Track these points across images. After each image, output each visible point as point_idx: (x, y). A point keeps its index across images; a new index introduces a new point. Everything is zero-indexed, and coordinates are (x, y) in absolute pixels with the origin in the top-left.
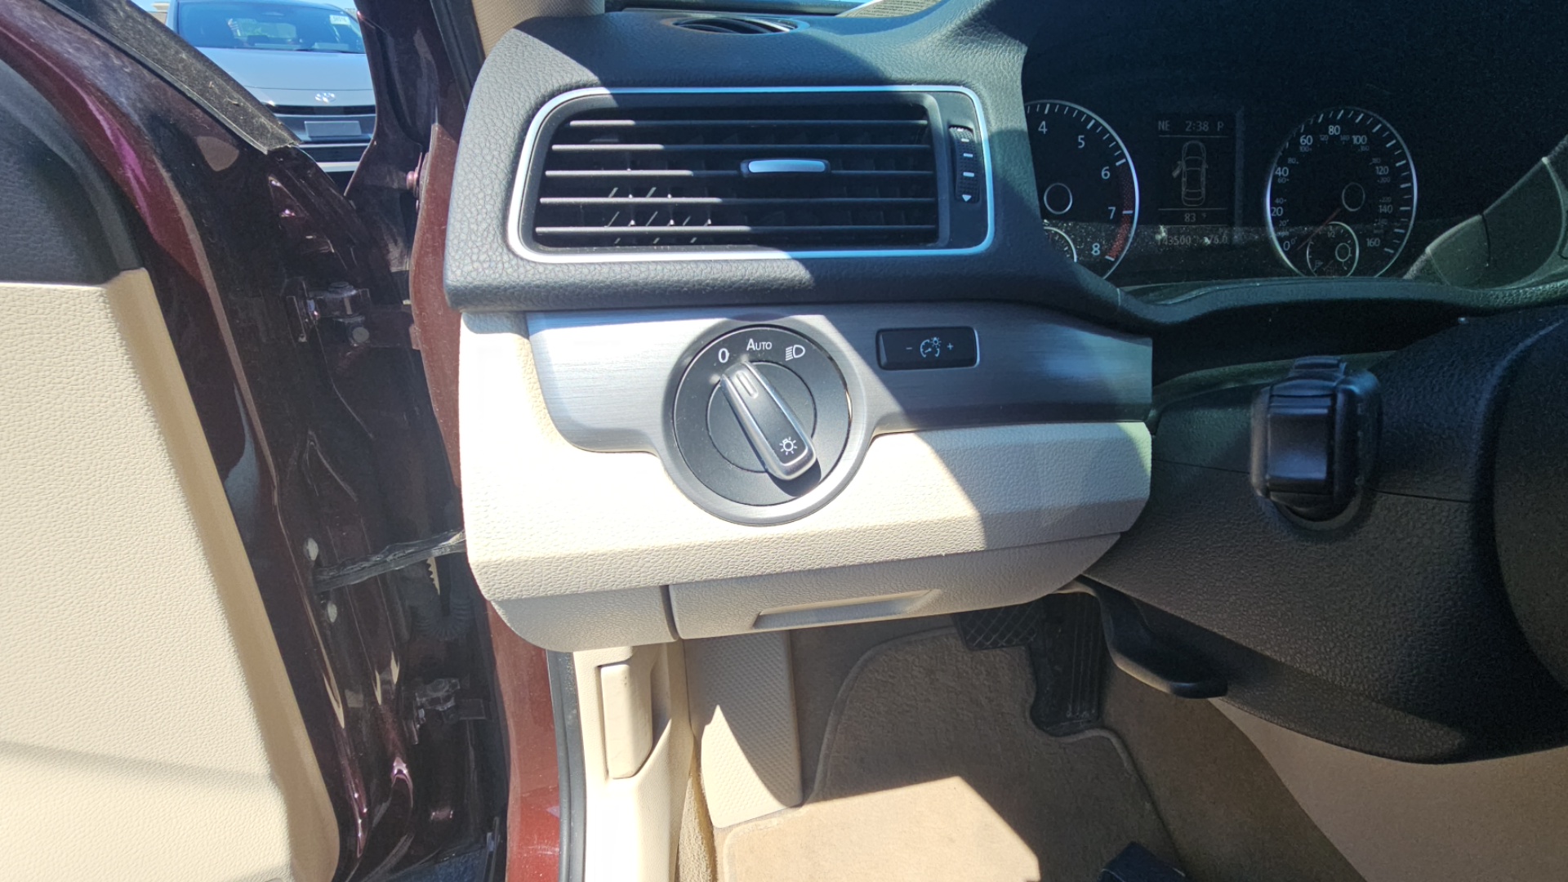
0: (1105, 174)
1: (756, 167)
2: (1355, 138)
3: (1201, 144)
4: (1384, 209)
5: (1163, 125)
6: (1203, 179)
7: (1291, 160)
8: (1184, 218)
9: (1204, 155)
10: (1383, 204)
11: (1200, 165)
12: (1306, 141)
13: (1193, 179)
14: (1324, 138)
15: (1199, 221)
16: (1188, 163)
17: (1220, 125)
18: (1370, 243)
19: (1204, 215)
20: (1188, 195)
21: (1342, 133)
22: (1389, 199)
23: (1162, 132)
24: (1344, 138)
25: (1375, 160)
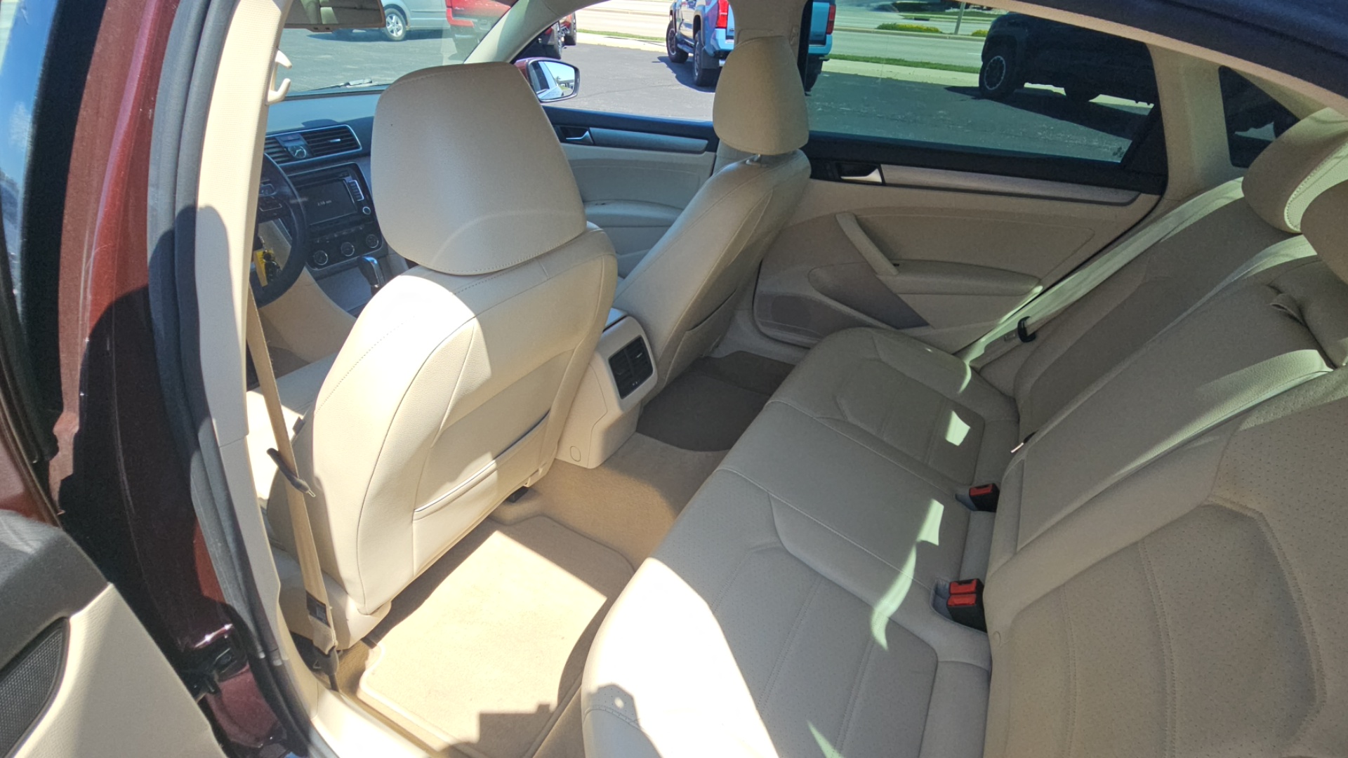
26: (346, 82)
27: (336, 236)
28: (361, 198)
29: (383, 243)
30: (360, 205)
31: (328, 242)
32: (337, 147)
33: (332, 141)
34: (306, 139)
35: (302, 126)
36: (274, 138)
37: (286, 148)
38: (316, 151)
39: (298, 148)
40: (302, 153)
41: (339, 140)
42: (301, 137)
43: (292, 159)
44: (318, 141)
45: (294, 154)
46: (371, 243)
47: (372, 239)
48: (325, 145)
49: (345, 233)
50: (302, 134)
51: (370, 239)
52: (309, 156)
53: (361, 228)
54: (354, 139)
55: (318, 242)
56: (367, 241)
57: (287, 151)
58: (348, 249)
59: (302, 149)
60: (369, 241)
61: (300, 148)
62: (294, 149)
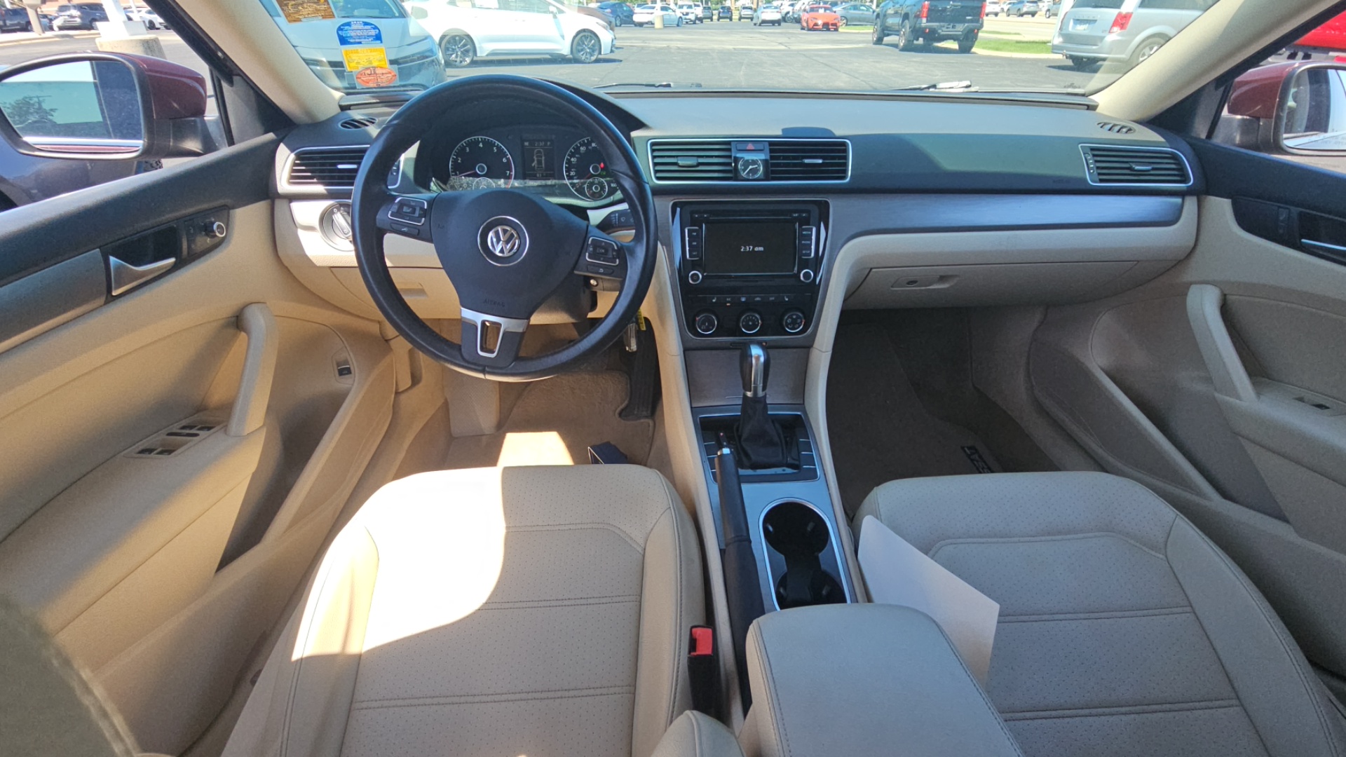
0: (504, 160)
1: (340, 167)
3: (542, 150)
5: (527, 144)
6: (543, 162)
7: (577, 155)
8: (536, 176)
9: (543, 153)
11: (541, 157)
12: (583, 149)
13: (539, 162)
14: (590, 147)
15: (543, 176)
16: (537, 157)
17: (549, 143)
18: (612, 185)
19: (545, 174)
20: (538, 167)
23: (526, 146)
26: (933, 83)
27: (743, 299)
28: (810, 254)
29: (809, 330)
30: (805, 264)
31: (728, 304)
32: (814, 172)
33: (807, 161)
34: (771, 151)
35: (780, 133)
36: (729, 143)
37: (736, 160)
38: (773, 172)
39: (754, 162)
40: (754, 171)
41: (820, 161)
42: (767, 148)
43: (736, 178)
44: (785, 158)
45: (744, 170)
46: (790, 324)
47: (796, 319)
48: (795, 165)
49: (758, 299)
50: (771, 144)
51: (792, 318)
52: (762, 177)
53: (787, 299)
54: (845, 165)
55: (714, 301)
56: (787, 319)
57: (733, 164)
58: (750, 323)
59: (759, 166)
60: (789, 321)
61: (757, 164)
62: (747, 163)
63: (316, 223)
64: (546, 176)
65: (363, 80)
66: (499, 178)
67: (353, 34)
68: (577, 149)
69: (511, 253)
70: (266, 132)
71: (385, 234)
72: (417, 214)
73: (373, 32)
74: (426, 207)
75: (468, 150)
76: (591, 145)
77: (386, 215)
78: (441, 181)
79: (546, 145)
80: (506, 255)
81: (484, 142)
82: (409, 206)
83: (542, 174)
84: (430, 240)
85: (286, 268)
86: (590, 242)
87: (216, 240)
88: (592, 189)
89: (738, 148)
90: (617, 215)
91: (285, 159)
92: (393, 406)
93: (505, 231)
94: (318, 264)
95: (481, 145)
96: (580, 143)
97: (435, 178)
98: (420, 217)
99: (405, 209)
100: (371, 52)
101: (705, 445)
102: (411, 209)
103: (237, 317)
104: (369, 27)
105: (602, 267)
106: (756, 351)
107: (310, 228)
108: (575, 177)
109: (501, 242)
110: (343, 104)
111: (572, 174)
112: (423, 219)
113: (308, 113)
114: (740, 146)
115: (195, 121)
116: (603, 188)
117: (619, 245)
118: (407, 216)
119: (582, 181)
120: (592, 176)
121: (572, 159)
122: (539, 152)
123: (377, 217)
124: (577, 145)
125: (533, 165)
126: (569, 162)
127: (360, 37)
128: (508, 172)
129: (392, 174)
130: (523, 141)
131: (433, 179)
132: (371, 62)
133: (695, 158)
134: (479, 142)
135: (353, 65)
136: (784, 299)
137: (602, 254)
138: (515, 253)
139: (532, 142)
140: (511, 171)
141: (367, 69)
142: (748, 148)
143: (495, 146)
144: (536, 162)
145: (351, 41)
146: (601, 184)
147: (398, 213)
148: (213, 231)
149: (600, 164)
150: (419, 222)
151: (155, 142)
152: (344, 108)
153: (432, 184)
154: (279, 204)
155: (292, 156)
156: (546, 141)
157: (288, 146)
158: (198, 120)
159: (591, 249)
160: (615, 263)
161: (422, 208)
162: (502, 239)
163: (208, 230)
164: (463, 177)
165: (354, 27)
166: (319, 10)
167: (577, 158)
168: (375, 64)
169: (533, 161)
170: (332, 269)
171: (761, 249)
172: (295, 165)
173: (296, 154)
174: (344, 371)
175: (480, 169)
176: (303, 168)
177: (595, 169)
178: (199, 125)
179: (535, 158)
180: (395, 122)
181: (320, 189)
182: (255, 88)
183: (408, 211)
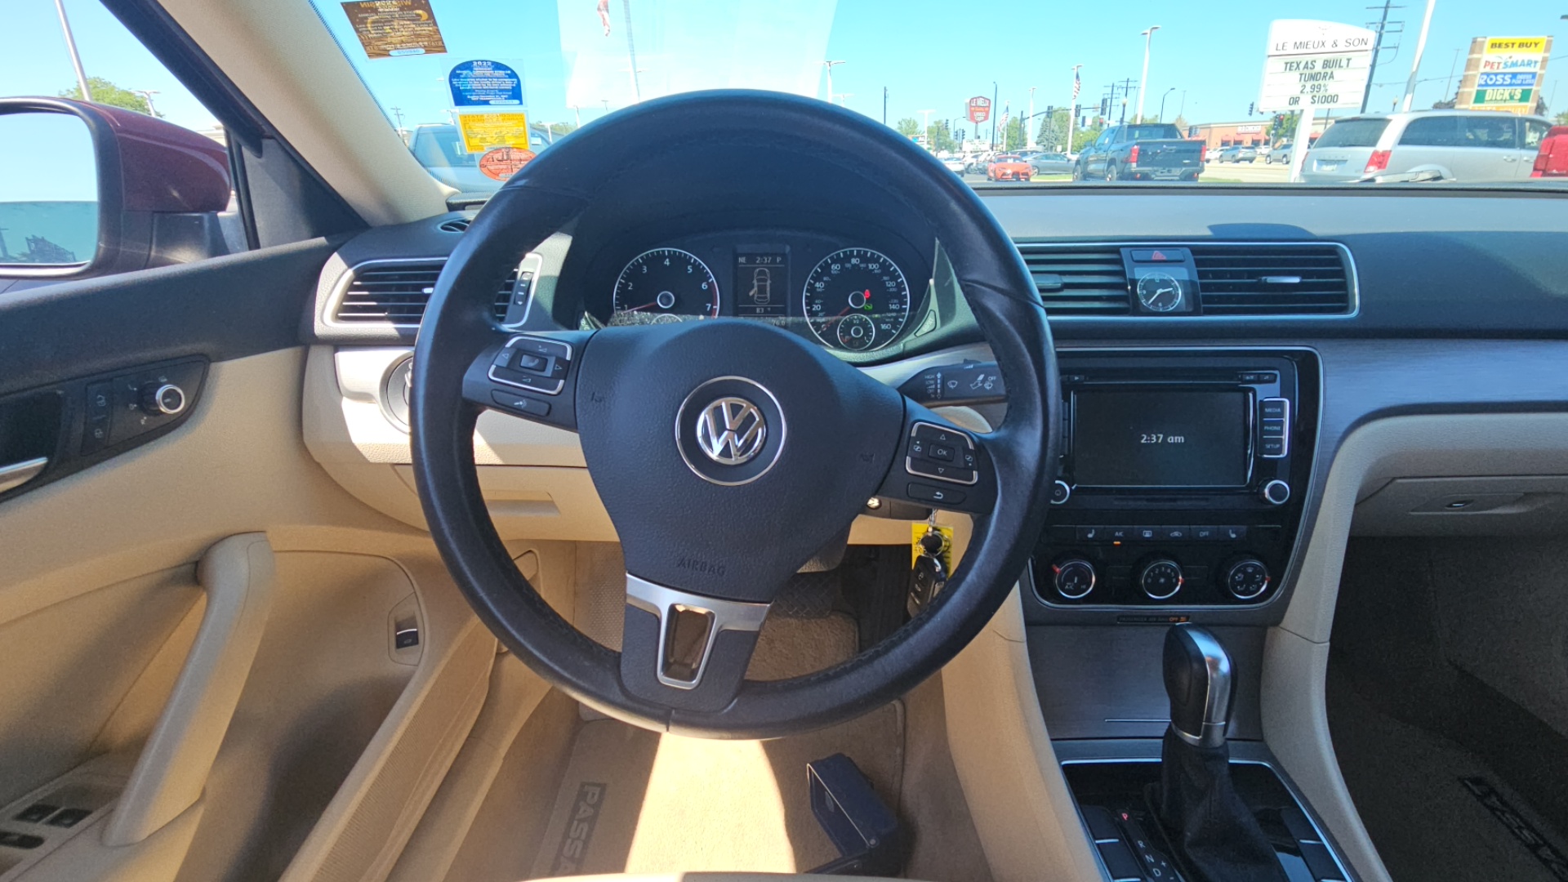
0: (704, 286)
2: (870, 266)
3: (766, 270)
4: (894, 307)
5: (742, 260)
6: (768, 289)
7: (825, 279)
8: (756, 310)
9: (769, 275)
10: (892, 304)
11: (766, 281)
12: (835, 268)
13: (762, 290)
14: (848, 265)
15: (766, 311)
16: (758, 281)
17: (779, 259)
18: (883, 327)
19: (769, 309)
20: (759, 298)
21: (861, 262)
22: (896, 301)
23: (741, 263)
24: (862, 265)
25: (885, 278)
27: (1148, 534)
28: (1280, 451)
29: (1278, 593)
30: (1267, 470)
31: (1118, 543)
32: (1284, 299)
33: (1271, 280)
34: (1198, 263)
35: (1208, 233)
36: (1116, 250)
37: (1134, 282)
38: (1206, 300)
39: (1165, 283)
40: (1168, 298)
41: (1296, 280)
42: (1190, 258)
43: (1137, 310)
44: (1233, 275)
45: (1148, 297)
46: (1241, 583)
47: (1253, 575)
48: (1250, 287)
49: (1176, 534)
50: (1195, 251)
51: (1245, 573)
52: (1184, 309)
53: (1233, 536)
54: (1344, 286)
55: (1090, 536)
56: (1235, 574)
57: (1129, 287)
58: (1162, 580)
59: (1176, 289)
60: (1240, 577)
61: (1170, 286)
62: (1151, 286)
63: (374, 386)
64: (770, 312)
65: (490, 171)
66: (698, 314)
67: (475, 85)
68: (826, 268)
69: (743, 459)
70: (315, 236)
71: (480, 412)
72: (548, 372)
73: (508, 84)
74: (568, 358)
75: (645, 269)
76: (850, 262)
77: (483, 373)
78: (597, 318)
79: (774, 261)
80: (733, 461)
81: (672, 256)
82: (533, 354)
83: (765, 308)
84: (571, 426)
85: (318, 465)
86: (914, 434)
87: (158, 422)
88: (850, 334)
89: (1135, 259)
90: (939, 375)
91: (336, 277)
92: (491, 677)
93: (735, 409)
94: (372, 460)
95: (667, 262)
96: (831, 258)
97: (588, 312)
98: (557, 376)
99: (526, 361)
100: (503, 120)
101: (1098, 845)
102: (537, 361)
103: (197, 563)
104: (501, 73)
105: (939, 489)
106: (1208, 647)
107: (363, 397)
108: (821, 314)
109: (726, 433)
110: (454, 201)
111: (816, 308)
112: (561, 382)
113: (388, 206)
114: (1138, 255)
115: (200, 219)
116: (867, 330)
117: (975, 439)
118: (530, 375)
119: (834, 318)
120: (852, 311)
121: (817, 285)
122: (762, 273)
123: (466, 377)
124: (826, 262)
125: (751, 293)
126: (812, 289)
127: (487, 92)
128: (710, 305)
129: (515, 303)
130: (736, 256)
131: (586, 314)
132: (503, 139)
133: (1057, 276)
134: (666, 257)
135: (475, 142)
136: (1229, 536)
137: (943, 458)
138: (756, 455)
139: (751, 258)
140: (714, 303)
141: (498, 150)
142: (1154, 258)
143: (690, 264)
144: (756, 289)
145: (474, 98)
146: (864, 325)
147: (512, 369)
148: (155, 403)
149: (864, 292)
150: (554, 388)
151: (121, 249)
152: (452, 207)
153: (583, 322)
154: (317, 355)
155: (350, 273)
156: (774, 255)
157: (343, 256)
158: (206, 216)
159: (918, 448)
160: (972, 479)
161: (560, 360)
162: (728, 427)
163: (145, 402)
164: (635, 313)
165: (478, 72)
166: (419, 36)
167: (825, 282)
168: (510, 142)
169: (753, 287)
170: (396, 467)
171: (1180, 439)
172: (352, 287)
173: (356, 272)
174: (407, 640)
175: (664, 301)
176: (366, 293)
177: (858, 300)
178: (207, 225)
179: (755, 282)
180: (522, 183)
181: (388, 328)
182: (300, 162)
183: (531, 365)
